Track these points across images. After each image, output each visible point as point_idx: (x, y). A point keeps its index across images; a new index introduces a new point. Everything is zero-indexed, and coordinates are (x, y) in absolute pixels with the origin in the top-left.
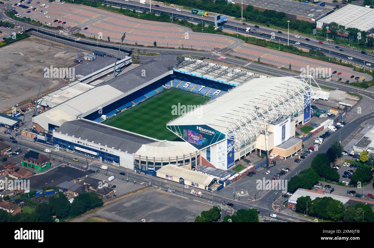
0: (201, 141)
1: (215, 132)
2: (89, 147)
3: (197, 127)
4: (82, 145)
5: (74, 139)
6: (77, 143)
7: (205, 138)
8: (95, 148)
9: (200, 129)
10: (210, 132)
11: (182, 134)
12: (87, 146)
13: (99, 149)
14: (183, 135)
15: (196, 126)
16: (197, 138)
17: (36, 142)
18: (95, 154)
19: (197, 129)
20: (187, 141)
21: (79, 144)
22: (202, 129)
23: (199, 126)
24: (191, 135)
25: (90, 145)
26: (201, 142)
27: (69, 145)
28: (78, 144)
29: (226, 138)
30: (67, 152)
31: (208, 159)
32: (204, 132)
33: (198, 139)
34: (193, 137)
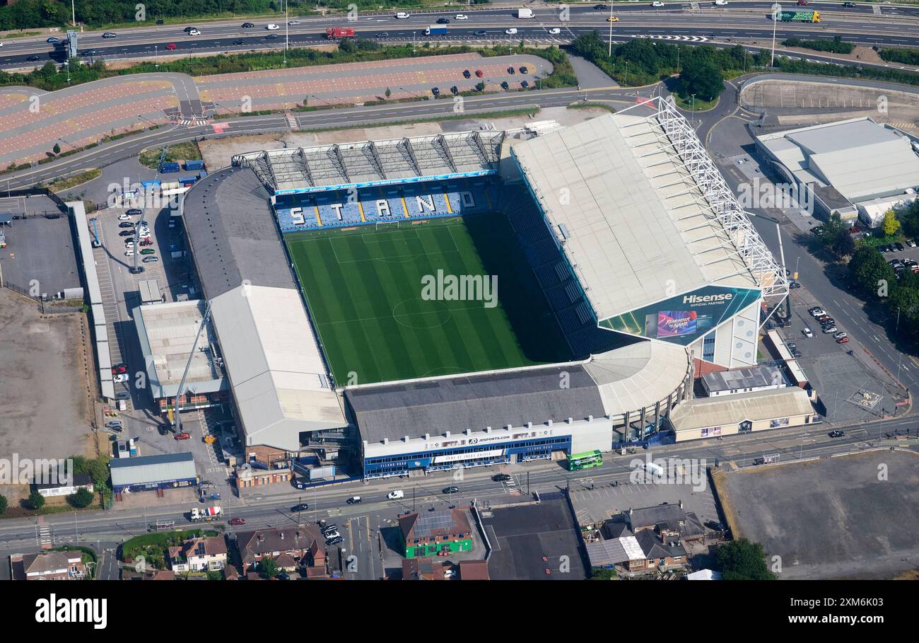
0: (696, 324)
1: (733, 294)
2: (479, 443)
3: (685, 297)
4: (459, 445)
5: (432, 443)
6: (440, 447)
7: (703, 316)
8: (497, 440)
9: (692, 299)
10: (721, 297)
11: (640, 326)
12: (473, 445)
13: (511, 440)
14: (644, 329)
15: (682, 297)
16: (683, 322)
17: (307, 489)
18: (498, 453)
19: (685, 302)
20: (655, 338)
21: (449, 447)
22: (698, 298)
23: (688, 295)
24: (666, 321)
25: (481, 440)
26: (695, 326)
27: (416, 461)
28: (445, 448)
29: (762, 296)
30: (414, 479)
31: (709, 357)
32: (703, 302)
33: (686, 324)
34: (673, 324)
